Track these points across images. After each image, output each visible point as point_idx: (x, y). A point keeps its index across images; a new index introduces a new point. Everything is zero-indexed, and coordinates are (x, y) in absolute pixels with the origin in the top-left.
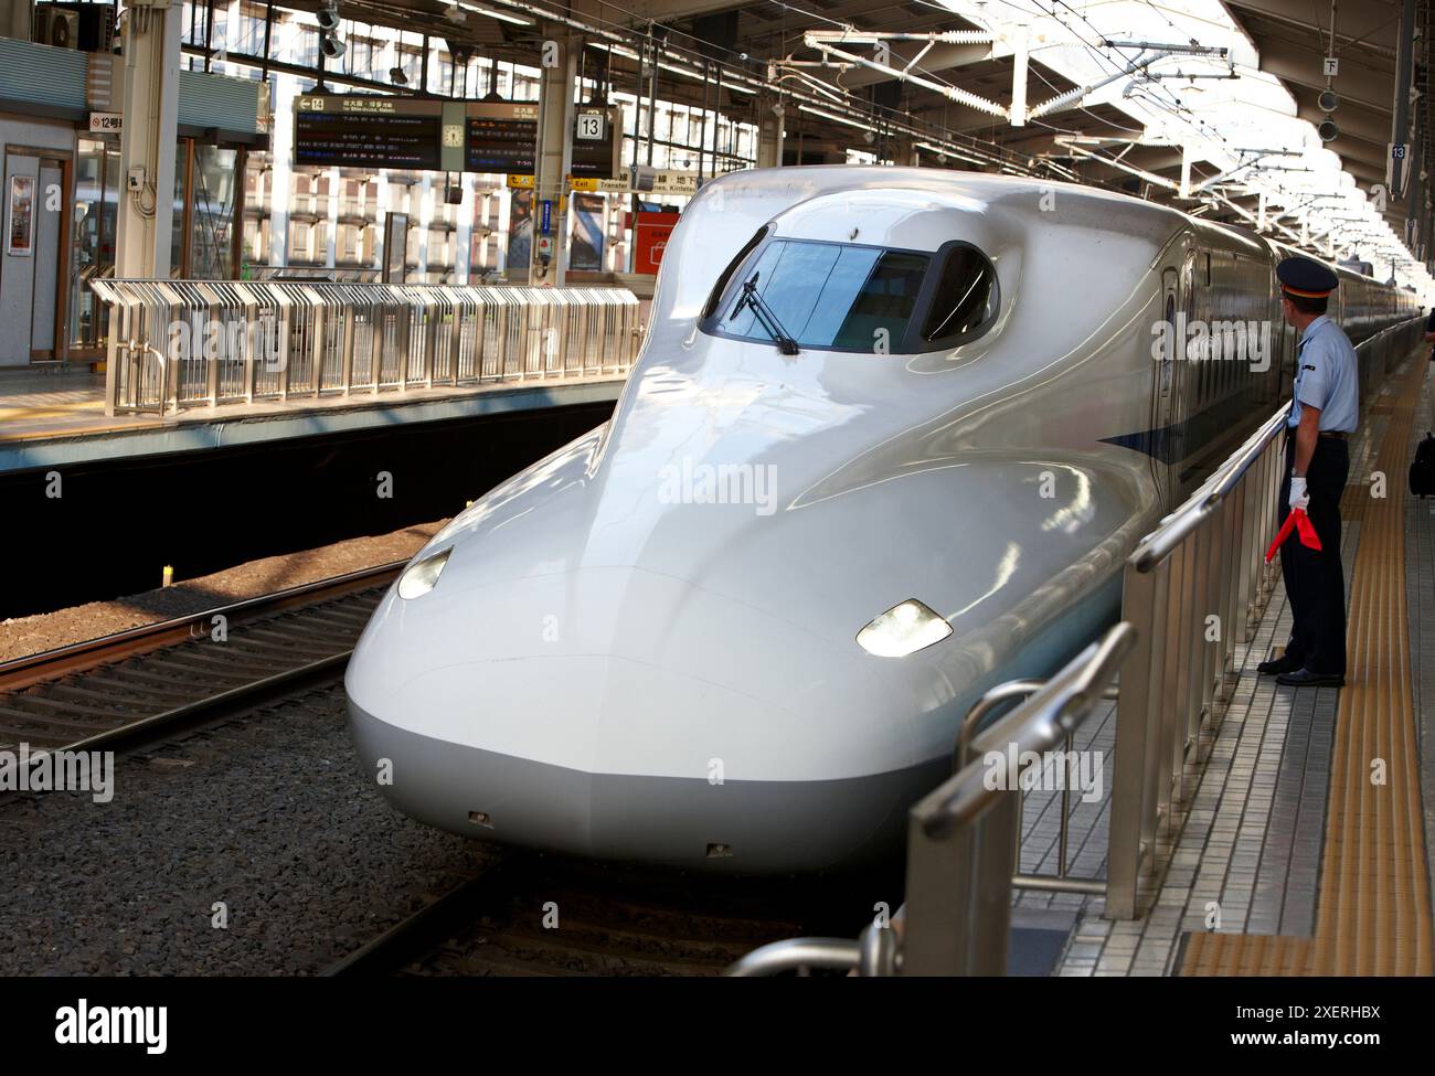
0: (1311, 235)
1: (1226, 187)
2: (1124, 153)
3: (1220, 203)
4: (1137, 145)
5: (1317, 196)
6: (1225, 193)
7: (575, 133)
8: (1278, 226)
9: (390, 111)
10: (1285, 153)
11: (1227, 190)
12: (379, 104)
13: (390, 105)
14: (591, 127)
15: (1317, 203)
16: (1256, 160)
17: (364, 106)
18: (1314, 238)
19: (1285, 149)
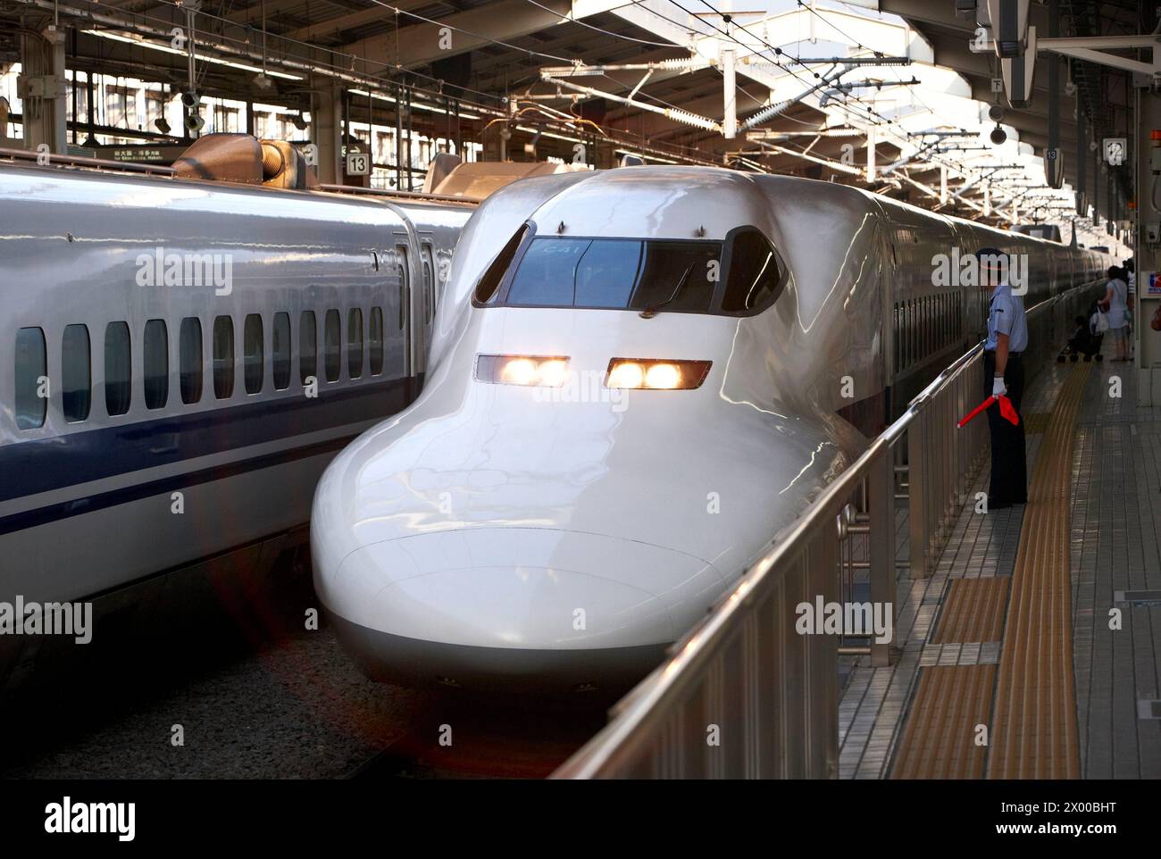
0: (995, 204)
1: (908, 166)
2: (812, 145)
3: (902, 182)
4: (823, 137)
5: (997, 168)
6: (907, 173)
7: (345, 170)
8: (960, 198)
9: (158, 158)
10: (964, 133)
11: (908, 169)
12: (147, 153)
13: (157, 153)
14: (358, 164)
15: (997, 175)
16: (937, 143)
17: (133, 155)
18: (998, 207)
19: (963, 130)
